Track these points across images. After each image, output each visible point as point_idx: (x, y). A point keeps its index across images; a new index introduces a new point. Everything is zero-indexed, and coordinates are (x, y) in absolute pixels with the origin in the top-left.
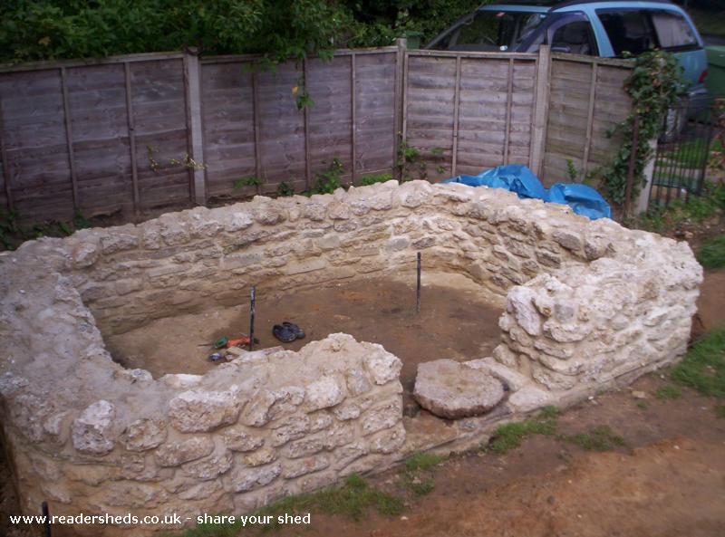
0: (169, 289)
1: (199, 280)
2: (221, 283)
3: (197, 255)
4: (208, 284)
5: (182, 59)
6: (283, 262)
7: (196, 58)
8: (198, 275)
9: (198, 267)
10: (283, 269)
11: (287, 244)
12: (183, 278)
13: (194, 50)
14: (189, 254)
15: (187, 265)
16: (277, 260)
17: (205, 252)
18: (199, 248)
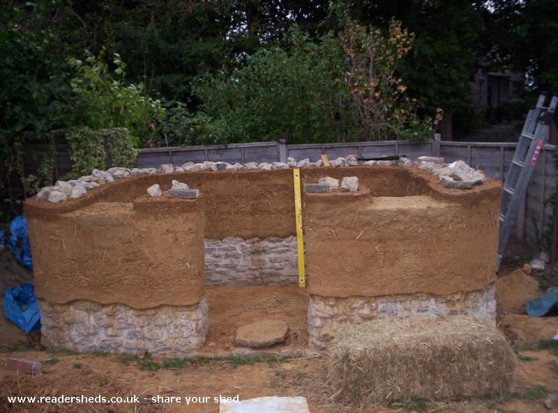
0: (209, 271)
1: (226, 269)
2: (241, 274)
3: (226, 254)
4: (233, 273)
5: (276, 146)
6: (281, 267)
7: (285, 145)
8: (226, 266)
9: (227, 261)
10: (281, 272)
11: (284, 255)
12: (217, 266)
13: (283, 141)
14: (221, 253)
15: (220, 259)
16: (277, 265)
17: (230, 253)
18: (226, 250)
